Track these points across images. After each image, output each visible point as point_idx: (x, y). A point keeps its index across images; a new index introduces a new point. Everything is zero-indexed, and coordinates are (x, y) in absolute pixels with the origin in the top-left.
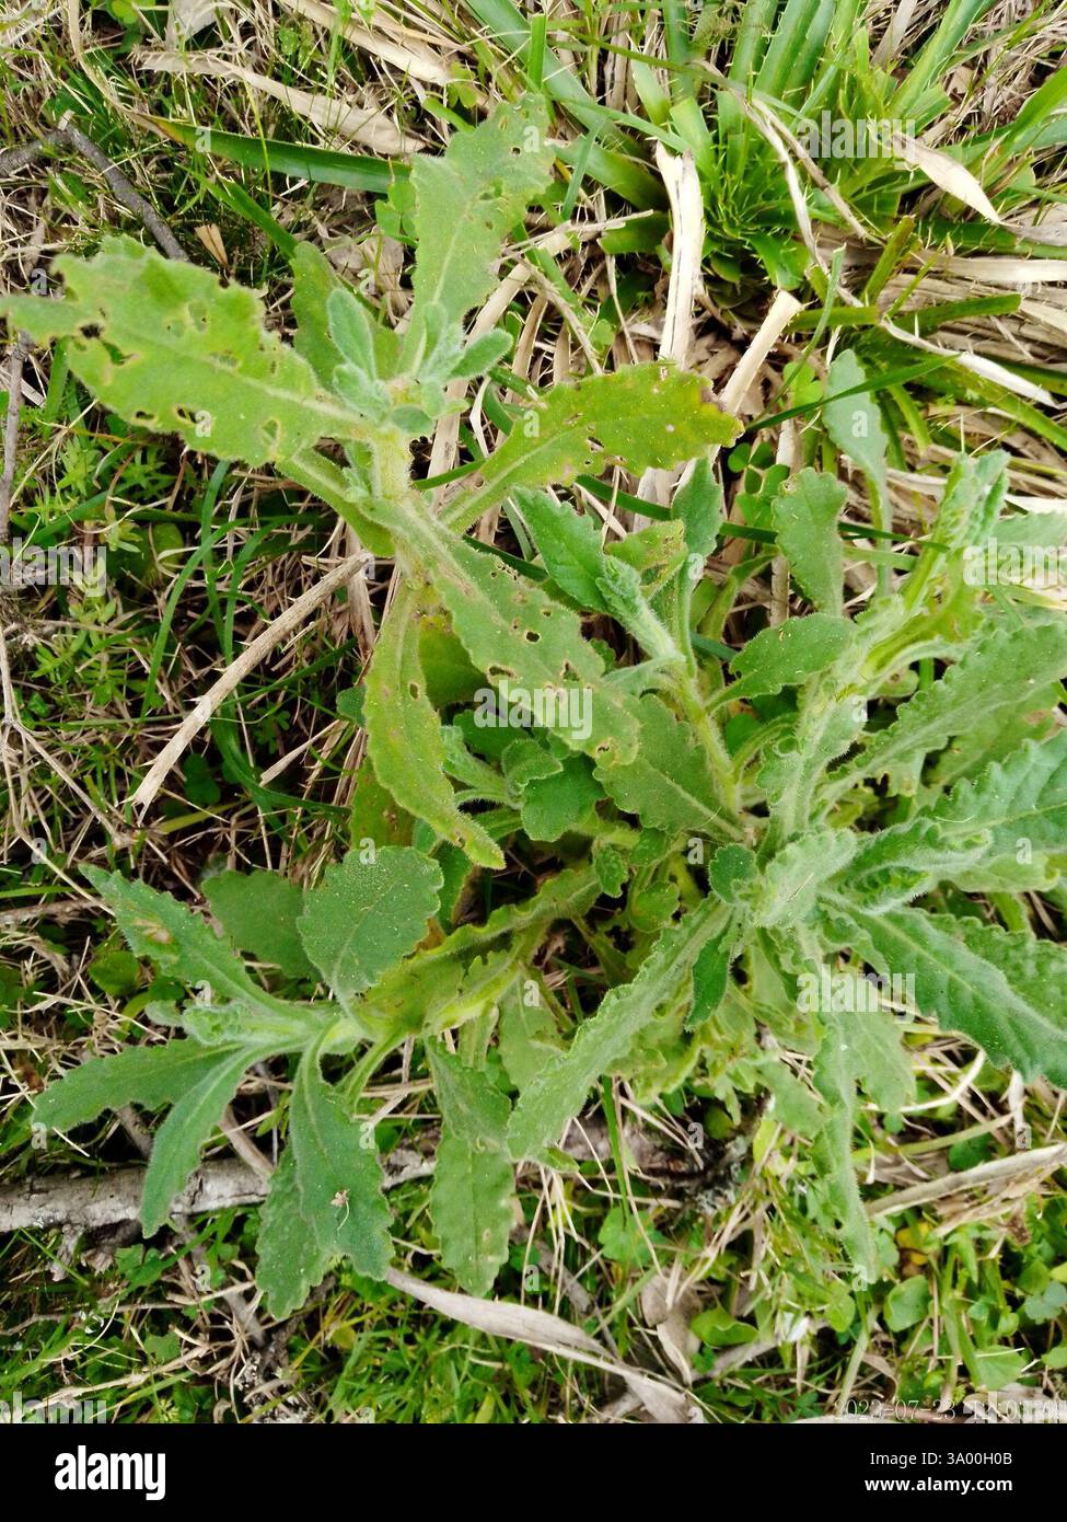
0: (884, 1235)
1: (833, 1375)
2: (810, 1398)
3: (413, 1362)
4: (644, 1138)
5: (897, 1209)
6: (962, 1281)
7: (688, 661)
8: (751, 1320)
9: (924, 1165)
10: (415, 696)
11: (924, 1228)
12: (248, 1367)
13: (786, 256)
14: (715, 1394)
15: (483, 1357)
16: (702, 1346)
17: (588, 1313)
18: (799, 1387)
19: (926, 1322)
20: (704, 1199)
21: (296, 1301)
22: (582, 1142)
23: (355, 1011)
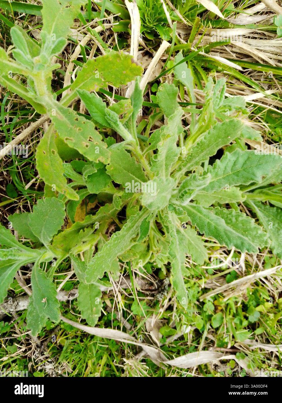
0: (210, 302)
1: (199, 341)
2: (193, 348)
3: (83, 347)
4: (142, 281)
5: (213, 295)
6: (232, 313)
7: (136, 141)
8: (175, 328)
9: (219, 283)
10: (54, 154)
11: (221, 300)
12: (36, 352)
13: (166, 31)
14: (167, 349)
15: (103, 344)
16: (163, 336)
17: (130, 329)
18: (189, 345)
19: (223, 325)
20: (159, 296)
21: (38, 331)
22: (125, 283)
23: (51, 249)
